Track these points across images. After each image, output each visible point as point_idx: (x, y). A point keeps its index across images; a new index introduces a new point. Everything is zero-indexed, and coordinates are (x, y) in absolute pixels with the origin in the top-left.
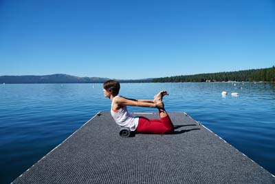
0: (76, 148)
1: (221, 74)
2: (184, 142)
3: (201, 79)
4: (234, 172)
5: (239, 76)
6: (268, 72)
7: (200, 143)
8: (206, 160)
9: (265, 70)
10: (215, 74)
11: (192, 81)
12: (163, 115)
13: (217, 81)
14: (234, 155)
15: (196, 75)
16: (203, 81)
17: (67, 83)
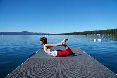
0: (32, 63)
1: (94, 31)
2: (78, 60)
3: (85, 33)
4: (99, 73)
5: (102, 32)
6: (114, 30)
7: (85, 61)
8: (87, 68)
9: (113, 30)
10: (91, 31)
11: (82, 34)
12: (67, 48)
13: (92, 34)
14: (100, 66)
15: (83, 32)
16: (86, 34)
17: (28, 35)
